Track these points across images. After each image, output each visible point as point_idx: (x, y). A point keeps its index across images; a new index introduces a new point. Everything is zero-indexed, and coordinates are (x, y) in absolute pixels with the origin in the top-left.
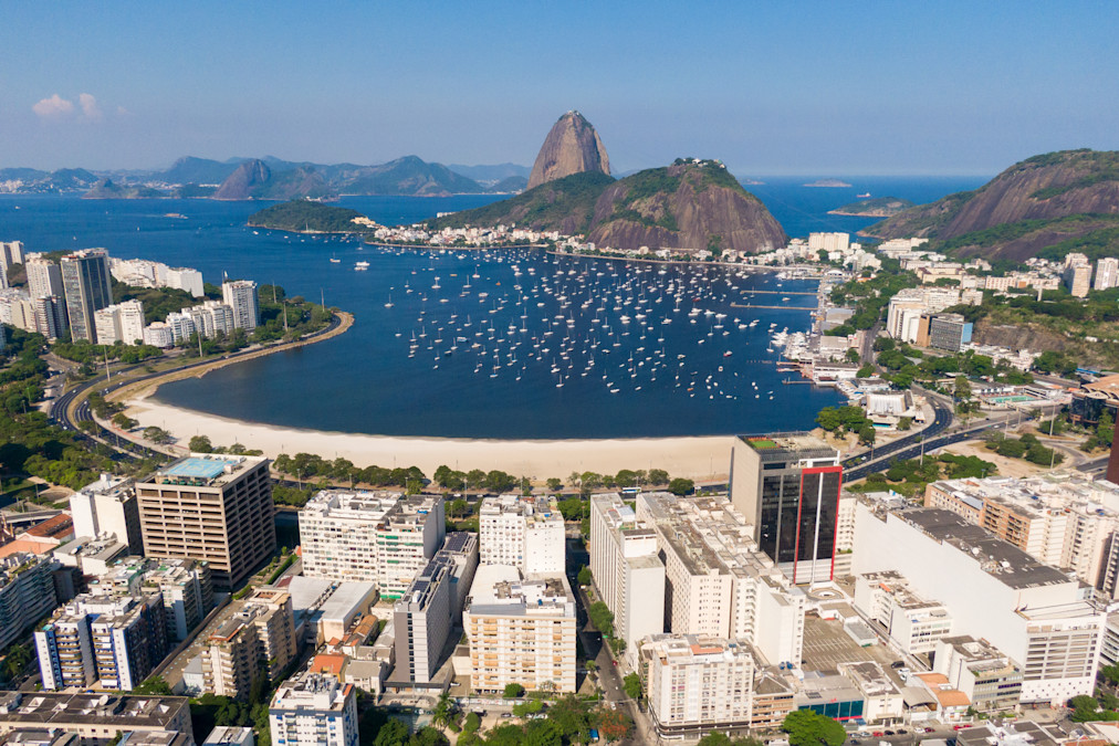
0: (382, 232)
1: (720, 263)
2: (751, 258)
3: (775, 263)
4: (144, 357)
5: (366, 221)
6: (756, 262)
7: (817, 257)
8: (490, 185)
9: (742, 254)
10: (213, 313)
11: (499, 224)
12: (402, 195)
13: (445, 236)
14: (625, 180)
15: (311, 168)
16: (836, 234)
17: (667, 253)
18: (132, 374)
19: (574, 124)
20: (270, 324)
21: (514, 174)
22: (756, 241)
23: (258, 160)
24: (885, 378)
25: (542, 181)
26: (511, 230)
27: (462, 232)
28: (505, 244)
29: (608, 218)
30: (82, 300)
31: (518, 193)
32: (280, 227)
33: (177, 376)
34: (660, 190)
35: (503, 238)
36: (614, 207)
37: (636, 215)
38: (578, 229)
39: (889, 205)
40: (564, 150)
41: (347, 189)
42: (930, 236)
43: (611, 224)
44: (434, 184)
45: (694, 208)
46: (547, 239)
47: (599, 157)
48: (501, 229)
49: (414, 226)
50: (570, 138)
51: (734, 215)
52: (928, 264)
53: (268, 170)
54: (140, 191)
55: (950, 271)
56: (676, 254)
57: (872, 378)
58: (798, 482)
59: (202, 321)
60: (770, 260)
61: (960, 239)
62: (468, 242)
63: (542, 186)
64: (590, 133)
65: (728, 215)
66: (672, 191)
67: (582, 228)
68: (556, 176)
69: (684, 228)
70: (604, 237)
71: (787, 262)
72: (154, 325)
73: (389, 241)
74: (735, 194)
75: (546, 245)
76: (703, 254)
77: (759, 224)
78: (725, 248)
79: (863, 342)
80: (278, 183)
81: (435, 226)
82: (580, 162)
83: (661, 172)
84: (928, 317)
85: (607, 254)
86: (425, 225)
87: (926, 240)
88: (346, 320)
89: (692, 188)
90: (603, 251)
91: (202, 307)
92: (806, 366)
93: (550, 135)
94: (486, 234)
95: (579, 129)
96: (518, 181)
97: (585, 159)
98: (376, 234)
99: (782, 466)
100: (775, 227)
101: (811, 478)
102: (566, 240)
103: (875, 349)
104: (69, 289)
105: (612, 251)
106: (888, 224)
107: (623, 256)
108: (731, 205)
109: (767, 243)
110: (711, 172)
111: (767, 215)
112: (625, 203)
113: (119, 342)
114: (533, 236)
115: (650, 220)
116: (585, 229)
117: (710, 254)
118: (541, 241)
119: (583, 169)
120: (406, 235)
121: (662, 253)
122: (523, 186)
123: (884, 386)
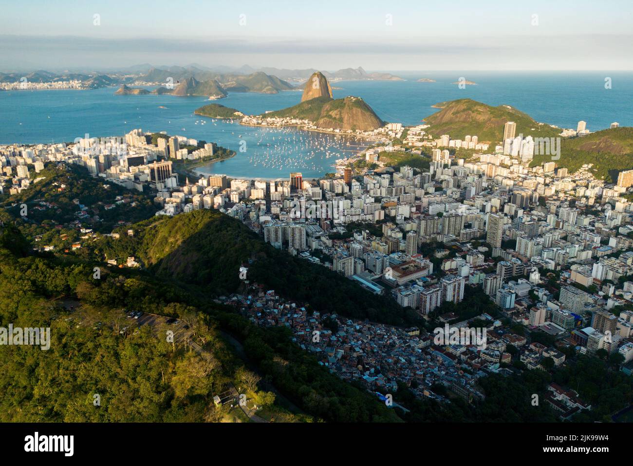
0: (245, 119)
1: (355, 135)
5: (240, 113)
6: (365, 134)
10: (203, 152)
11: (287, 117)
17: (339, 131)
19: (318, 77)
26: (291, 119)
28: (288, 125)
34: (340, 107)
35: (288, 122)
36: (325, 113)
37: (331, 116)
38: (314, 119)
43: (323, 119)
44: (270, 87)
45: (348, 115)
49: (257, 116)
53: (196, 82)
56: (342, 131)
66: (343, 108)
68: (311, 97)
69: (345, 122)
70: (320, 124)
73: (248, 123)
77: (370, 121)
78: (357, 129)
80: (201, 88)
81: (265, 117)
82: (319, 92)
83: (342, 101)
86: (261, 116)
90: (319, 129)
91: (200, 150)
94: (282, 121)
95: (320, 79)
97: (323, 92)
98: (243, 121)
100: (375, 122)
102: (309, 124)
105: (322, 129)
107: (325, 131)
109: (371, 128)
110: (355, 103)
112: (328, 112)
114: (298, 122)
115: (335, 118)
117: (352, 131)
118: (301, 124)
119: (321, 95)
120: (254, 121)
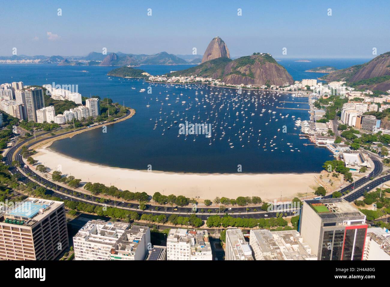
0: (152, 78)
1: (270, 90)
2: (281, 88)
3: (290, 90)
4: (52, 128)
5: (147, 74)
6: (283, 90)
7: (306, 88)
8: (190, 61)
9: (278, 87)
10: (81, 110)
11: (191, 75)
12: (160, 64)
13: (172, 79)
14: (236, 60)
15: (131, 56)
16: (312, 80)
17: (251, 86)
18: (46, 136)
19: (218, 41)
20: (103, 115)
21: (198, 58)
22: (283, 82)
23: (114, 53)
24: (347, 144)
25: (206, 60)
26: (195, 77)
27: (179, 78)
28: (193, 82)
29: (229, 74)
30: (32, 106)
31: (199, 64)
32: (118, 76)
33: (63, 137)
34: (248, 64)
35: (192, 80)
36: (231, 70)
37: (239, 73)
38: (218, 77)
39: (327, 69)
40: (214, 50)
41: (142, 63)
42: (346, 81)
43: (231, 76)
44: (171, 61)
45: (260, 70)
46: (208, 81)
47: (226, 52)
48: (192, 77)
49: (162, 76)
50: (216, 46)
51: (275, 73)
52: (349, 92)
53: (117, 57)
54: (76, 63)
55: (358, 94)
56: (254, 87)
57: (341, 144)
58: (343, 233)
59: (77, 114)
60: (289, 89)
61: (359, 82)
62: (180, 82)
63: (206, 62)
64: (223, 44)
65: (273, 73)
66: (253, 64)
67: (220, 77)
68: (211, 59)
69: (257, 77)
70: (228, 80)
71: (295, 90)
72: (58, 115)
73: (153, 81)
74: (275, 66)
75: (207, 83)
76: (264, 87)
77: (284, 76)
78: (272, 85)
79: (333, 126)
80: (121, 61)
81: (169, 76)
82: (219, 54)
83: (248, 57)
84: (361, 117)
85: (229, 86)
86: (166, 75)
87: (345, 82)
88: (132, 112)
89: (259, 63)
90: (227, 85)
91: (78, 108)
92: (312, 136)
93: (210, 45)
94: (187, 79)
95: (219, 43)
96: (199, 60)
97: (221, 53)
98: (149, 79)
99: (334, 224)
100: (290, 77)
101: (350, 231)
102: (214, 81)
103: (339, 129)
104: (27, 102)
105: (231, 85)
106: (329, 76)
107: (235, 87)
108: (274, 69)
109: (287, 83)
110: (266, 58)
111: (287, 73)
112: (235, 68)
113: (45, 122)
114: (203, 80)
115: (244, 75)
116: (221, 77)
117: (266, 87)
118: (206, 81)
119: (221, 56)
120: (160, 79)
121: (249, 86)
122: (200, 62)
123: (348, 148)
